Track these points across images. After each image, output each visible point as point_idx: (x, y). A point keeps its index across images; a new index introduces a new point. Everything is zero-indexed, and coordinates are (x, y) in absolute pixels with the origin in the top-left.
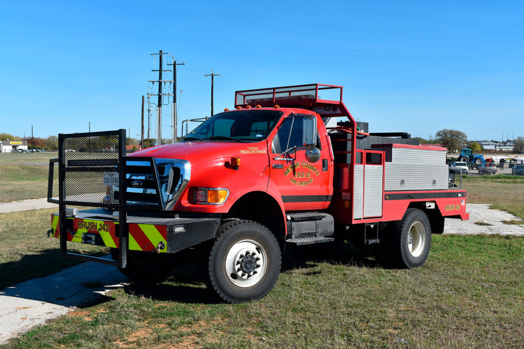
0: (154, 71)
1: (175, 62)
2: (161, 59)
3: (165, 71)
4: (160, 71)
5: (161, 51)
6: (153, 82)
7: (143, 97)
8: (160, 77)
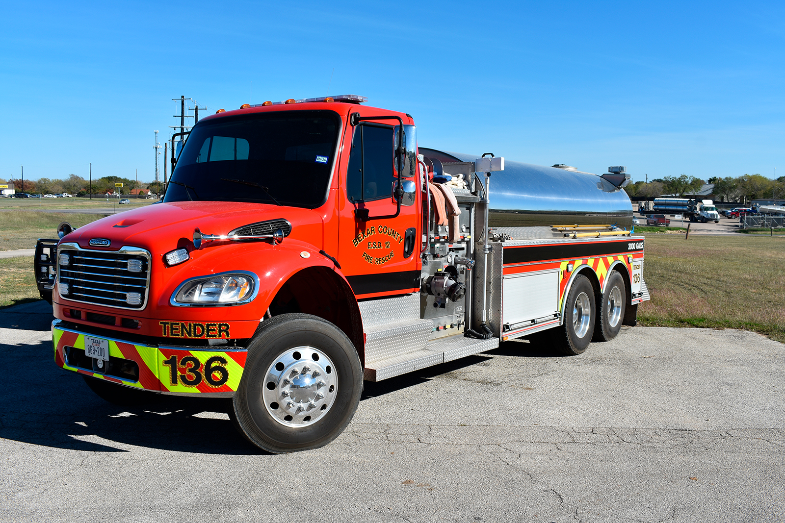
0: (175, 116)
1: (197, 106)
2: (183, 104)
3: (187, 117)
4: (182, 116)
5: (183, 97)
6: (175, 128)
7: (166, 144)
8: (182, 124)
